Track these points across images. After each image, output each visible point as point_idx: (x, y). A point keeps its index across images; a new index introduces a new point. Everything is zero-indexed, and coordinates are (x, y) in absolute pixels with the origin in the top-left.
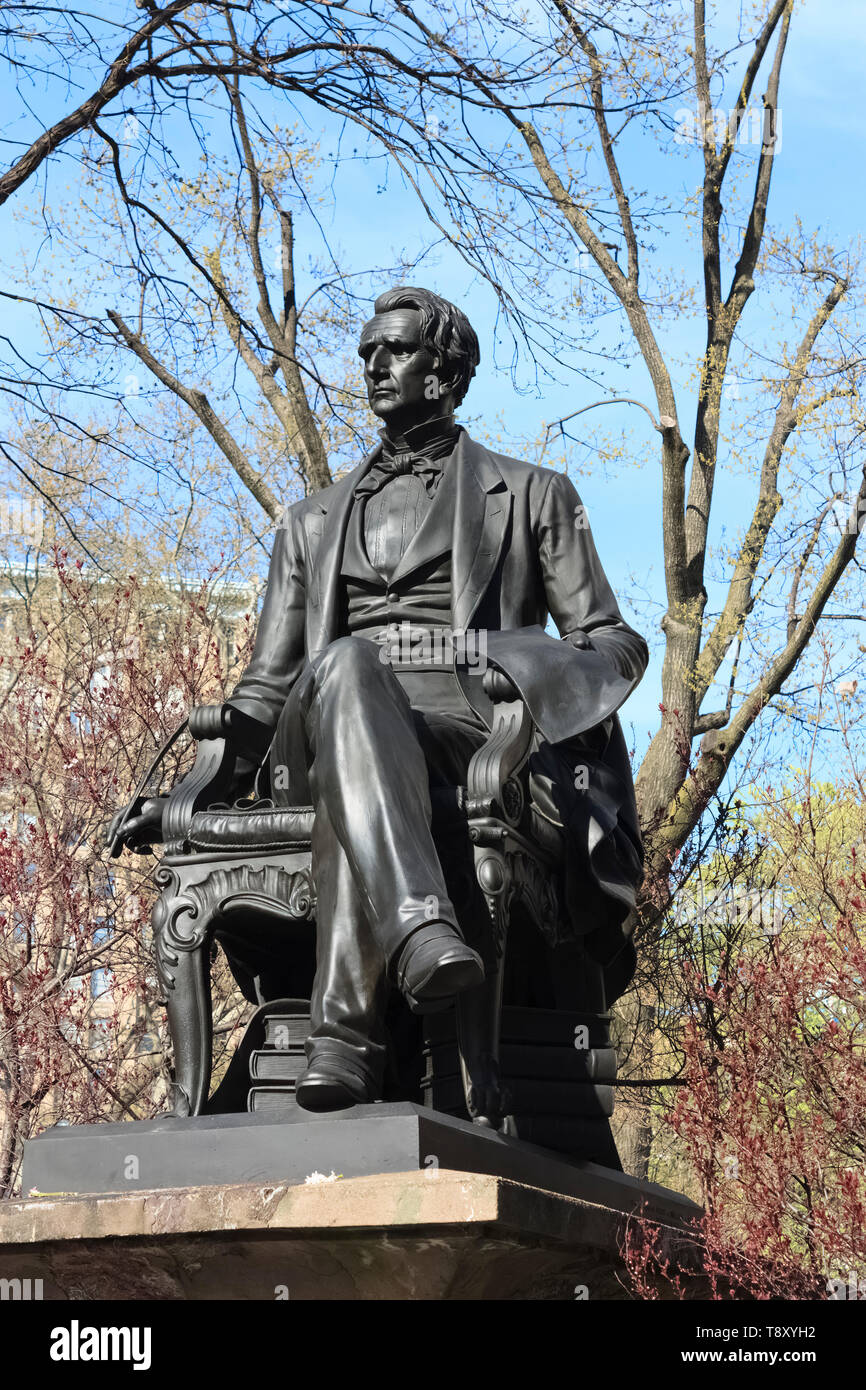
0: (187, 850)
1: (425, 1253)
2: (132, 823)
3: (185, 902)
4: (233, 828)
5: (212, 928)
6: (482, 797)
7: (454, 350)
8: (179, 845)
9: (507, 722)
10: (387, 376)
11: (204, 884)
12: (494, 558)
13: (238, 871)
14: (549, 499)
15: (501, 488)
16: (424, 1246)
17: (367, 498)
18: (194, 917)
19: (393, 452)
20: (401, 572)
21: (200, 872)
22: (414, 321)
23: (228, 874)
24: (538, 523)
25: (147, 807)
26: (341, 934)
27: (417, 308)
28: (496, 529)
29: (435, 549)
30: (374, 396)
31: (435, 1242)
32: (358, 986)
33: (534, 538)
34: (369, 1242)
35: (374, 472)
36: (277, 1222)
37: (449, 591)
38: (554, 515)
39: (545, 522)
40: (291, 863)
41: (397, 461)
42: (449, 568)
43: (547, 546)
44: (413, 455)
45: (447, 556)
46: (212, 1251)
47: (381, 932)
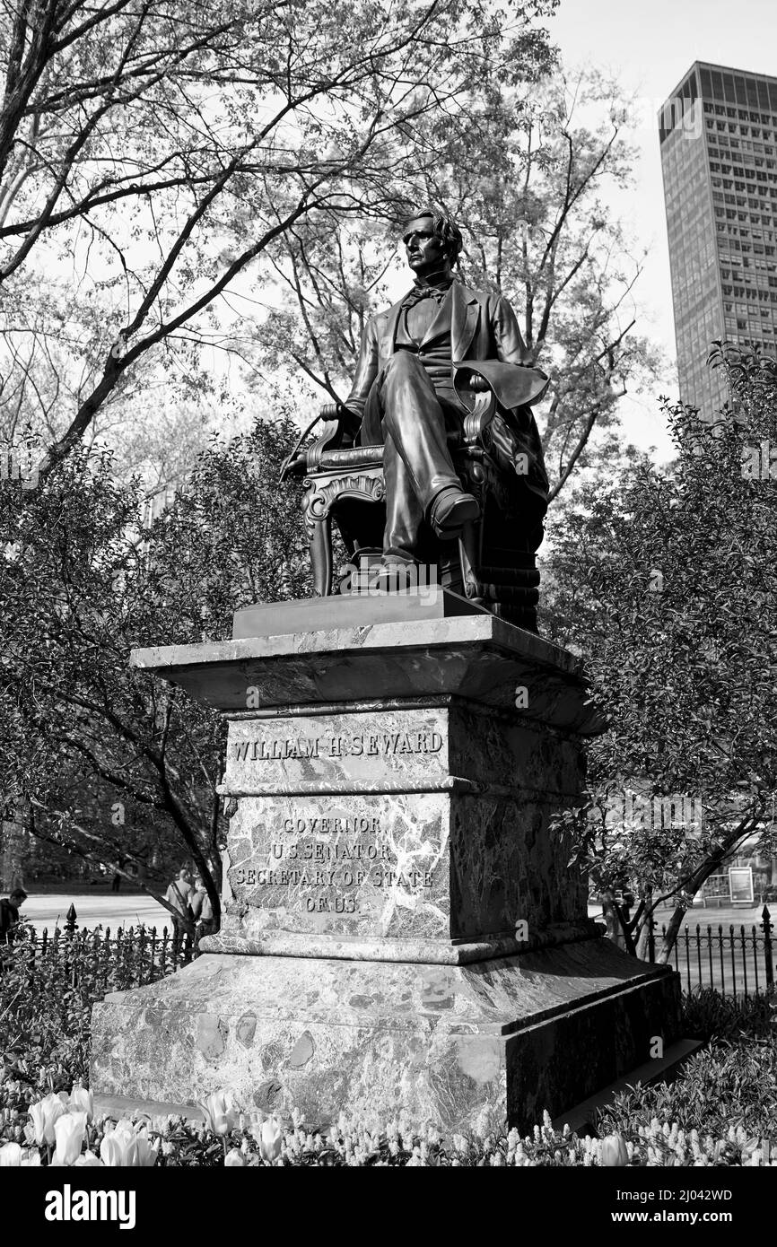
0: (320, 470)
1: (450, 660)
2: (292, 463)
3: (319, 496)
4: (342, 458)
5: (332, 508)
6: (472, 435)
7: (451, 237)
8: (315, 469)
9: (483, 402)
10: (418, 249)
11: (328, 486)
12: (472, 334)
13: (345, 480)
14: (498, 308)
15: (474, 302)
16: (449, 657)
17: (408, 309)
18: (323, 503)
19: (421, 288)
20: (425, 341)
21: (326, 482)
22: (431, 223)
23: (340, 481)
24: (493, 319)
25: (299, 457)
26: (399, 501)
27: (432, 216)
28: (473, 321)
29: (443, 329)
30: (411, 260)
31: (455, 654)
32: (408, 529)
33: (491, 326)
34: (418, 655)
35: (411, 297)
36: (367, 644)
37: (450, 351)
38: (501, 315)
39: (496, 319)
40: (372, 474)
41: (422, 292)
42: (450, 340)
43: (497, 330)
44: (431, 289)
45: (448, 334)
46: (332, 663)
47: (422, 495)
